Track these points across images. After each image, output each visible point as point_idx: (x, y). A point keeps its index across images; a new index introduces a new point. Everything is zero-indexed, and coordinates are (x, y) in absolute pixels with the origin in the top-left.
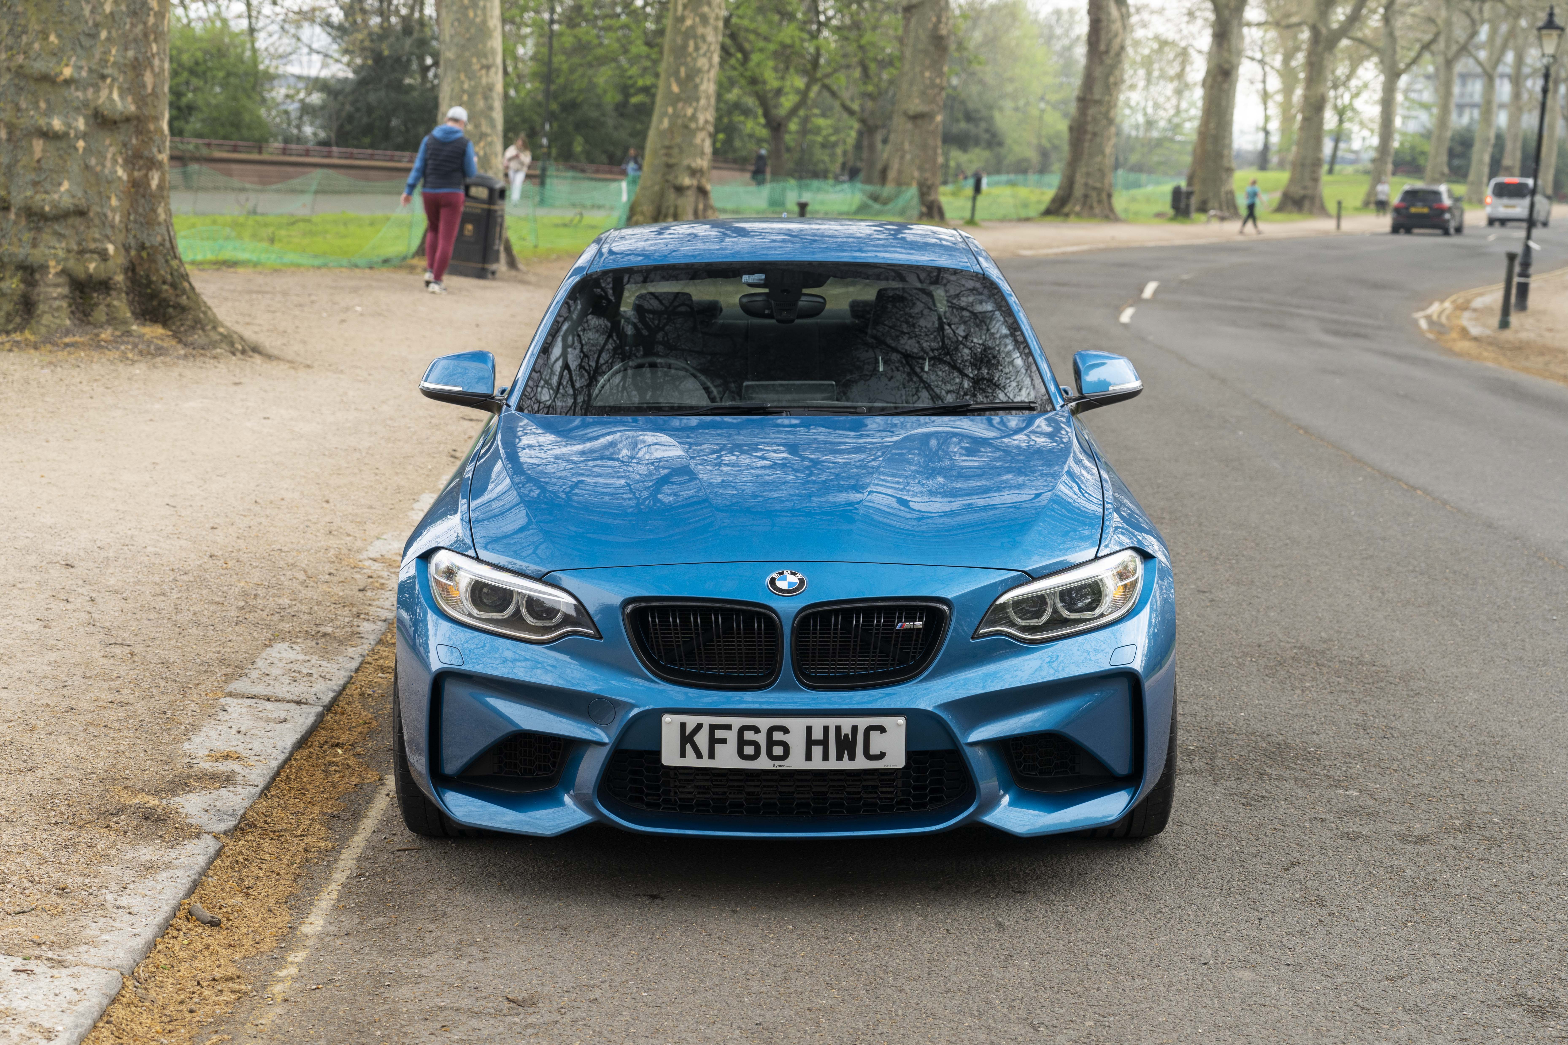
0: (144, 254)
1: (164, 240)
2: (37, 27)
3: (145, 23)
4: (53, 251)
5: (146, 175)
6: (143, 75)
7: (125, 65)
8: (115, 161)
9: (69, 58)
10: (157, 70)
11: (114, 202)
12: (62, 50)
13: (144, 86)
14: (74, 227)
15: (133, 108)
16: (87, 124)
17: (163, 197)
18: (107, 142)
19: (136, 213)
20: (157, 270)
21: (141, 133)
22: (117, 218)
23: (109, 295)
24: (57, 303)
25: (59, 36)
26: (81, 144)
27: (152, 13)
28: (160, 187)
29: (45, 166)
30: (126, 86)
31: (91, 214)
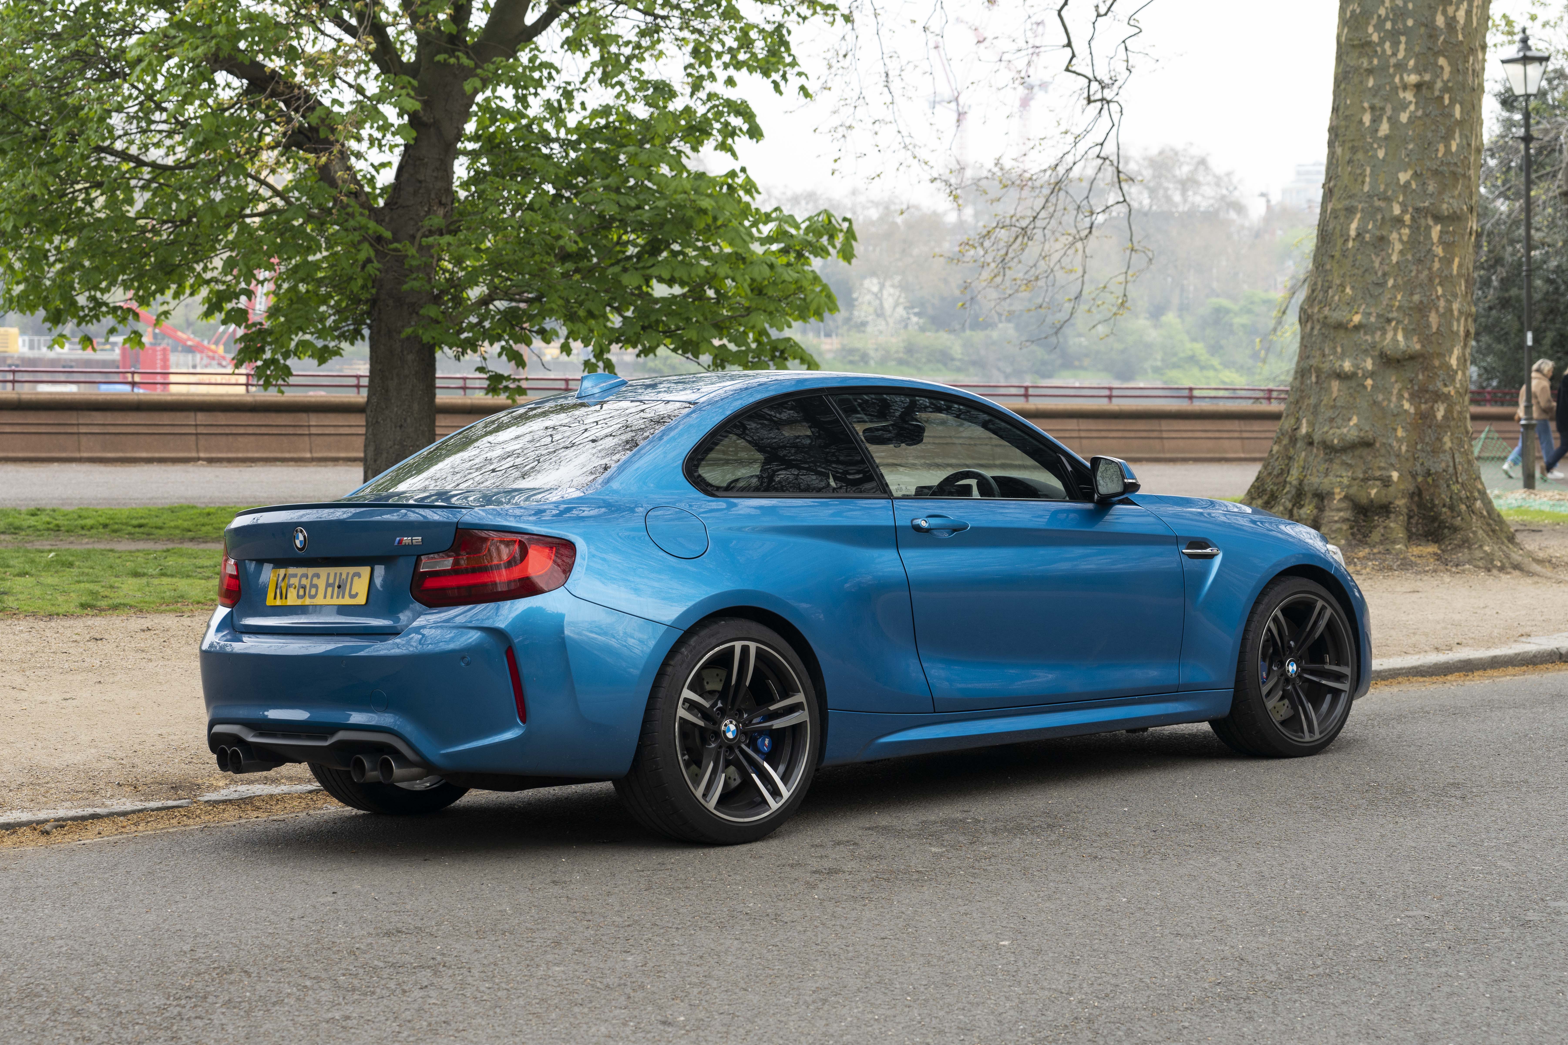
0: (1430, 480)
1: (1448, 466)
2: (1338, 282)
3: (1430, 269)
4: (1338, 479)
5: (1432, 408)
6: (1428, 316)
7: (1410, 308)
8: (1400, 397)
9: (1359, 306)
10: (1442, 310)
11: (1400, 433)
12: (1354, 299)
13: (1428, 326)
14: (1361, 457)
15: (1418, 347)
16: (1373, 364)
17: (1449, 427)
18: (1393, 379)
19: (1422, 441)
20: (1440, 494)
21: (1426, 369)
22: (1404, 448)
23: (1388, 517)
24: (1338, 525)
25: (1353, 288)
26: (1369, 382)
27: (1436, 259)
28: (1445, 417)
29: (1339, 404)
30: (1411, 327)
31: (1377, 445)
